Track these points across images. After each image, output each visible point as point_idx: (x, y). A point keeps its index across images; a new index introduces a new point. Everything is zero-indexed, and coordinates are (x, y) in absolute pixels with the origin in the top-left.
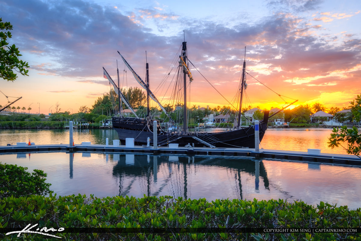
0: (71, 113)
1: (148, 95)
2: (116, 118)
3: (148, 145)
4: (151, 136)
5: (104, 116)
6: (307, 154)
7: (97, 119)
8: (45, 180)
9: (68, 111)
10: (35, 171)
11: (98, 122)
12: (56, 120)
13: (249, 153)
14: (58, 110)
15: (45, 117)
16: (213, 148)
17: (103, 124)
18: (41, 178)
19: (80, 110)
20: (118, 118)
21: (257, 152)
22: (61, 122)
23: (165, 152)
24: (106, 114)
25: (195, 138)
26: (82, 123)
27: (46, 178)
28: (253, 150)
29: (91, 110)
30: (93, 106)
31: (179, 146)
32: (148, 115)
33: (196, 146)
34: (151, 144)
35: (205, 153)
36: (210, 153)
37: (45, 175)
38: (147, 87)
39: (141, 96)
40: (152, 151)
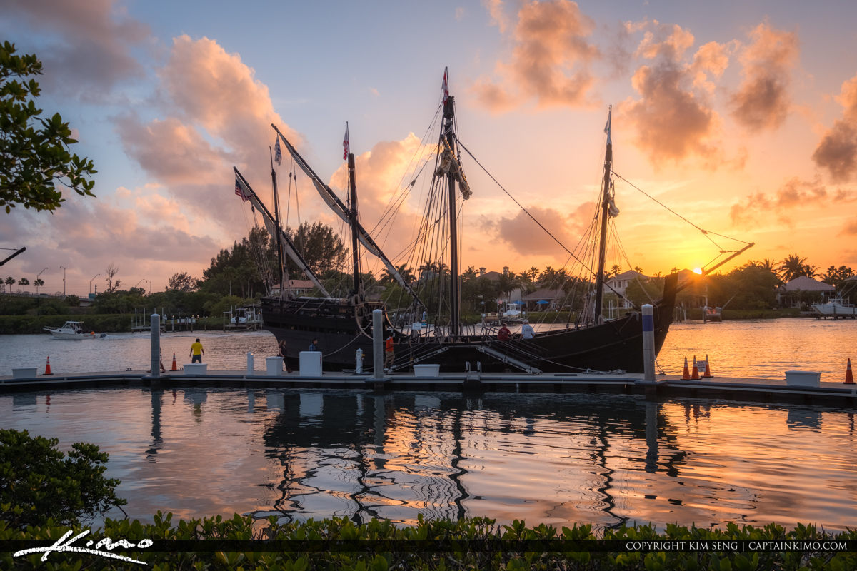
0: (147, 293)
1: (355, 237)
2: (271, 300)
3: (359, 370)
4: (367, 346)
5: (235, 297)
6: (786, 384)
7: (217, 306)
8: (102, 469)
9: (138, 287)
10: (76, 446)
11: (219, 314)
12: (109, 310)
13: (627, 385)
14: (113, 285)
15: (78, 304)
16: (532, 375)
17: (233, 320)
18: (94, 465)
19: (172, 282)
20: (276, 301)
21: (650, 382)
22: (123, 315)
23: (405, 387)
24: (238, 293)
25: (483, 349)
26: (176, 318)
27: (105, 465)
28: (640, 378)
29: (199, 283)
30: (205, 273)
31: (442, 370)
32: (356, 292)
33: (485, 370)
34: (368, 367)
35: (510, 388)
36: (525, 388)
37: (103, 458)
38: (351, 216)
39: (330, 245)
40: (369, 385)
